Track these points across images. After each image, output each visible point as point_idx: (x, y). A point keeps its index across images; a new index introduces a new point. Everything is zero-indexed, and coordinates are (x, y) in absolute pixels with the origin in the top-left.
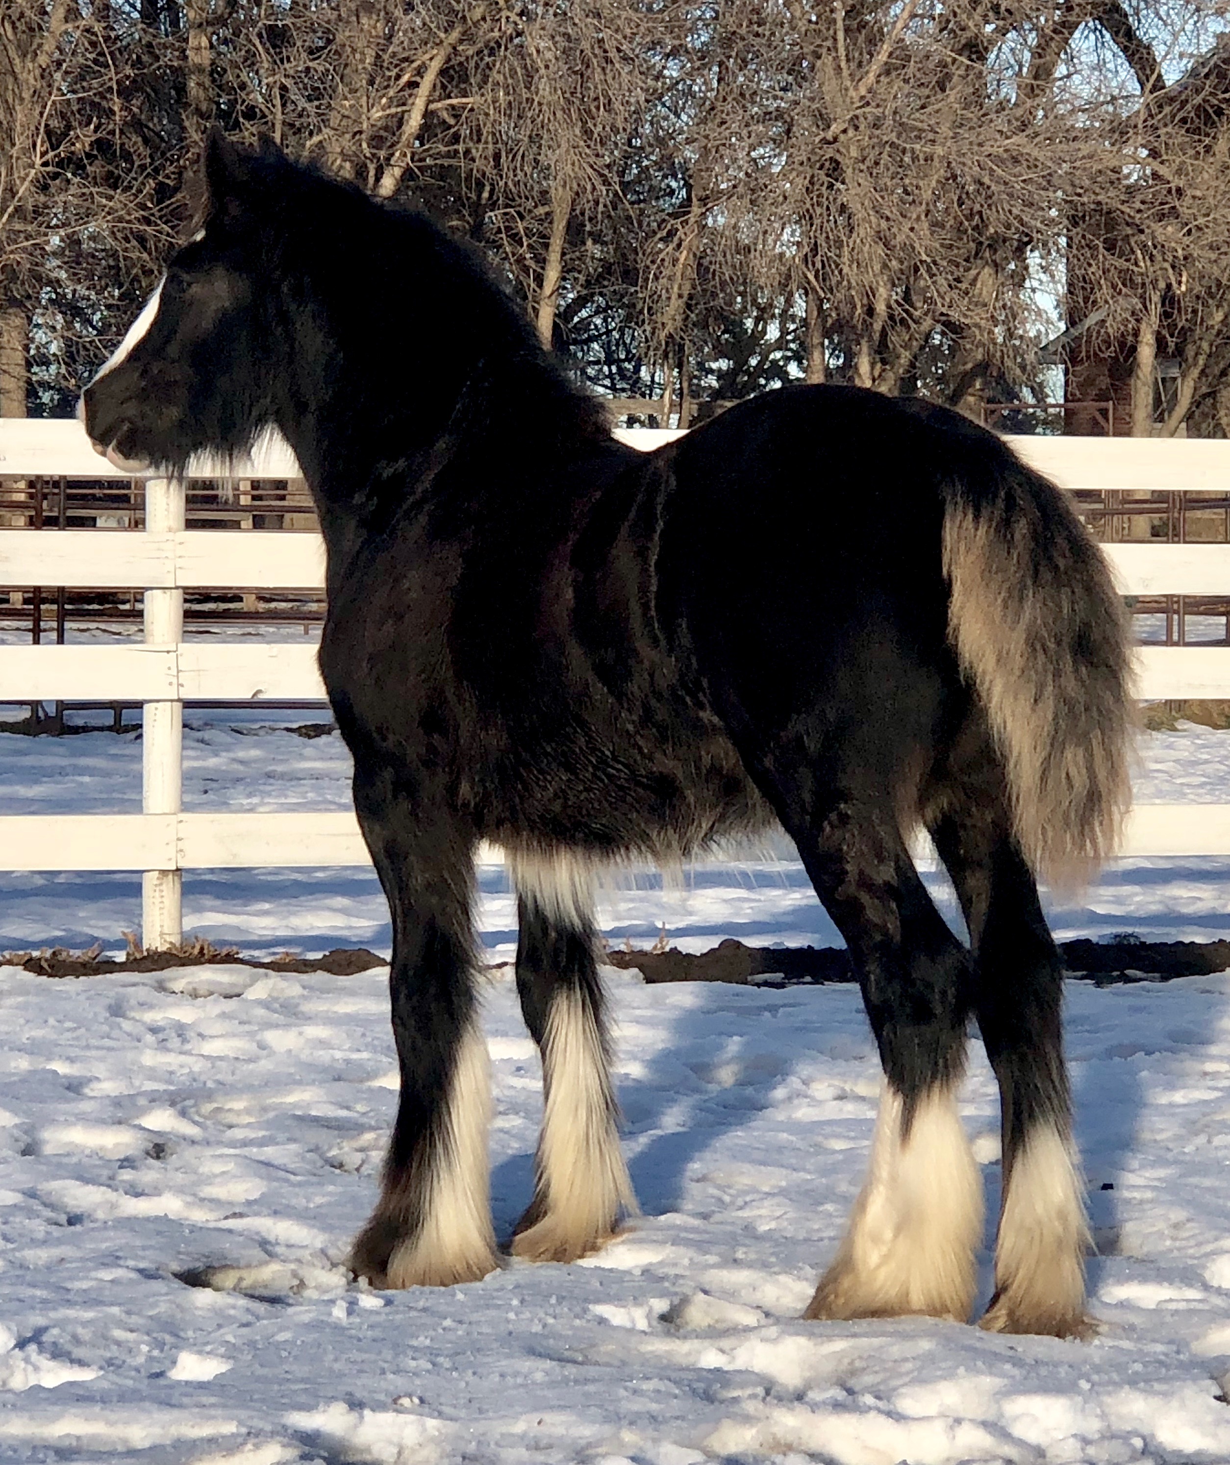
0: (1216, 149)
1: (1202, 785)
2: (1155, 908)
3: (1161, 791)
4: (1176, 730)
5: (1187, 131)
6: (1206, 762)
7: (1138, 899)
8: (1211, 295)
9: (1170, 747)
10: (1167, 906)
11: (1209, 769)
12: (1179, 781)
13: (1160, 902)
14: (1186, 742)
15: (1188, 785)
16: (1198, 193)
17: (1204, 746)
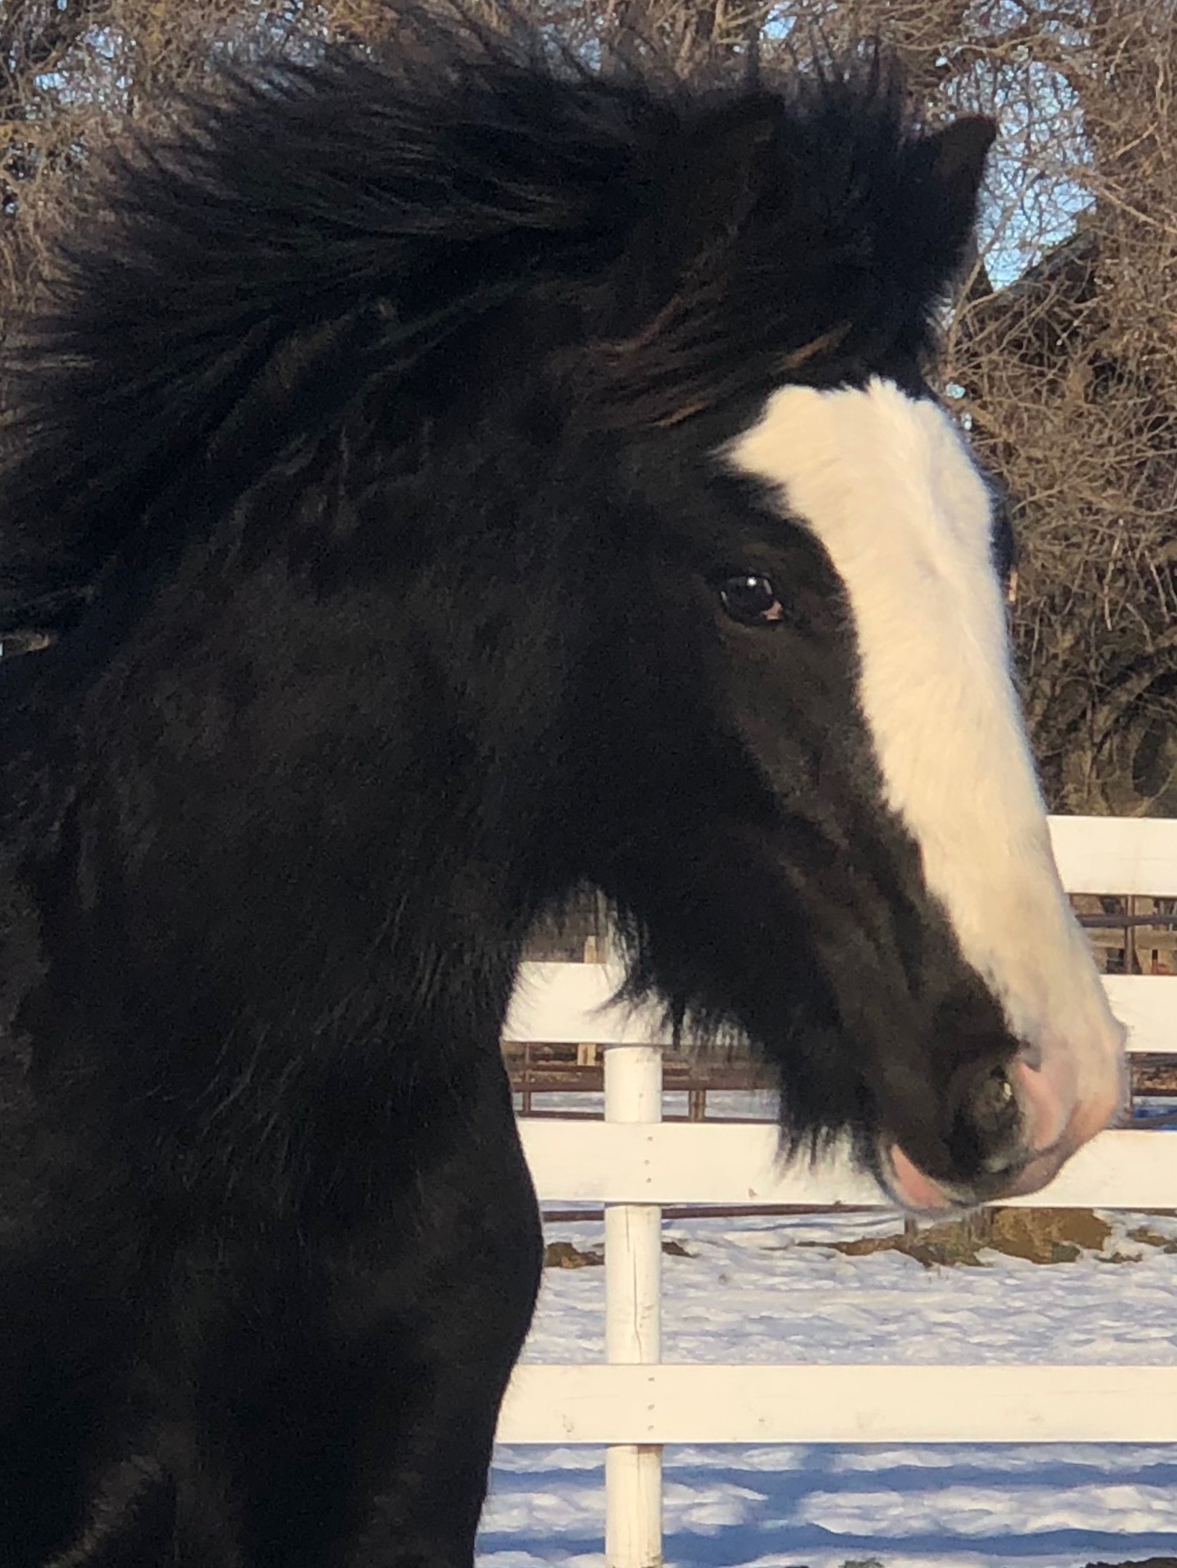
0: (1064, 385)
1: (1009, 1346)
2: (918, 1525)
3: (946, 1354)
4: (978, 1264)
5: (1023, 358)
6: (1020, 1312)
7: (895, 1512)
8: (1053, 609)
9: (967, 1288)
10: (937, 1523)
11: (1022, 1321)
12: (976, 1340)
13: (925, 1516)
14: (991, 1282)
15: (989, 1346)
16: (1038, 454)
17: (1018, 1288)
